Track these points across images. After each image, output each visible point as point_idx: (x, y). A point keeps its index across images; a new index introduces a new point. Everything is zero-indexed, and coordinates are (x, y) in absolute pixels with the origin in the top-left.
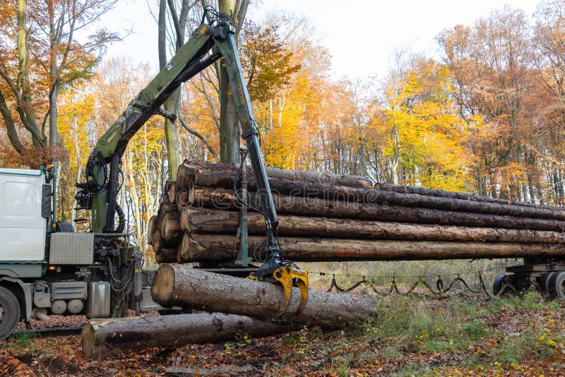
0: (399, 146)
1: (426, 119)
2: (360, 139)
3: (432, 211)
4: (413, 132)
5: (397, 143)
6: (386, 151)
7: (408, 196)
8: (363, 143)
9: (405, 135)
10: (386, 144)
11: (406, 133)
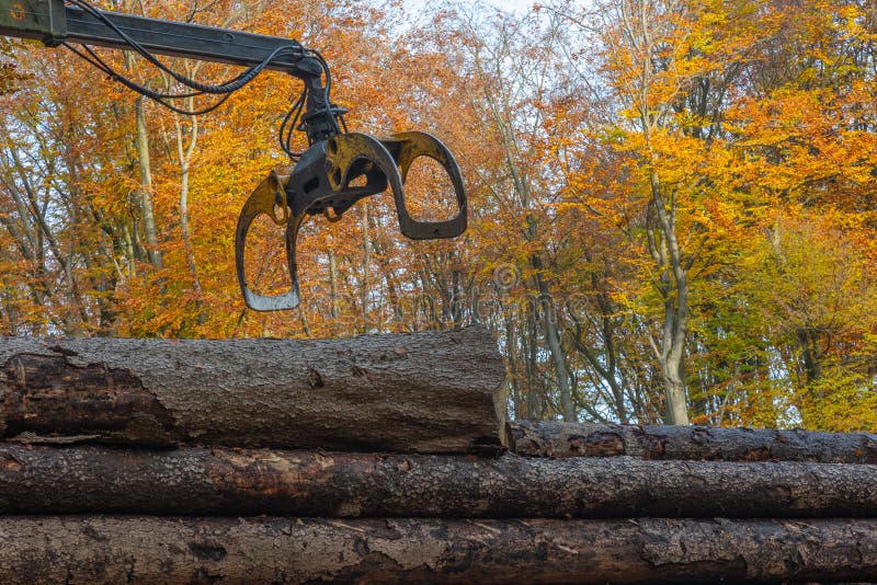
0: (681, 272)
1: (775, 154)
2: (535, 262)
3: (707, 527)
4: (730, 211)
5: (673, 261)
6: (633, 300)
7: (588, 467)
8: (547, 274)
9: (700, 227)
10: (626, 273)
11: (704, 219)
